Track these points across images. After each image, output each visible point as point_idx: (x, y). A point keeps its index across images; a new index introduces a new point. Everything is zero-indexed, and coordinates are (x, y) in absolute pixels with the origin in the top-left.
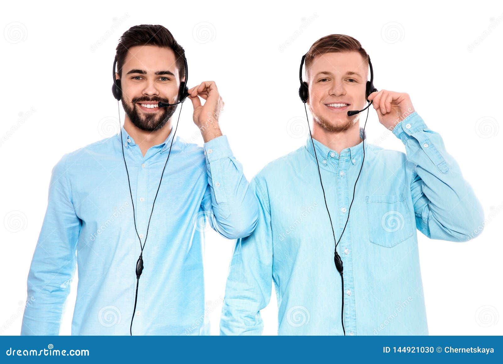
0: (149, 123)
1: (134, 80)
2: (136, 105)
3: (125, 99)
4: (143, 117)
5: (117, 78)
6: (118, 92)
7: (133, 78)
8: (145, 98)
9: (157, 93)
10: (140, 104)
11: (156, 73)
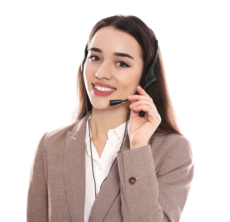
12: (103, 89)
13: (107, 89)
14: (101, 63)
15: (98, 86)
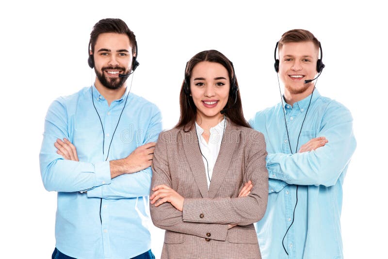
0: (113, 84)
1: (102, 55)
2: (104, 72)
3: (97, 68)
4: (109, 80)
5: (91, 54)
6: (92, 63)
7: (102, 54)
8: (111, 68)
9: (118, 64)
10: (107, 71)
11: (117, 51)
15: (208, 102)
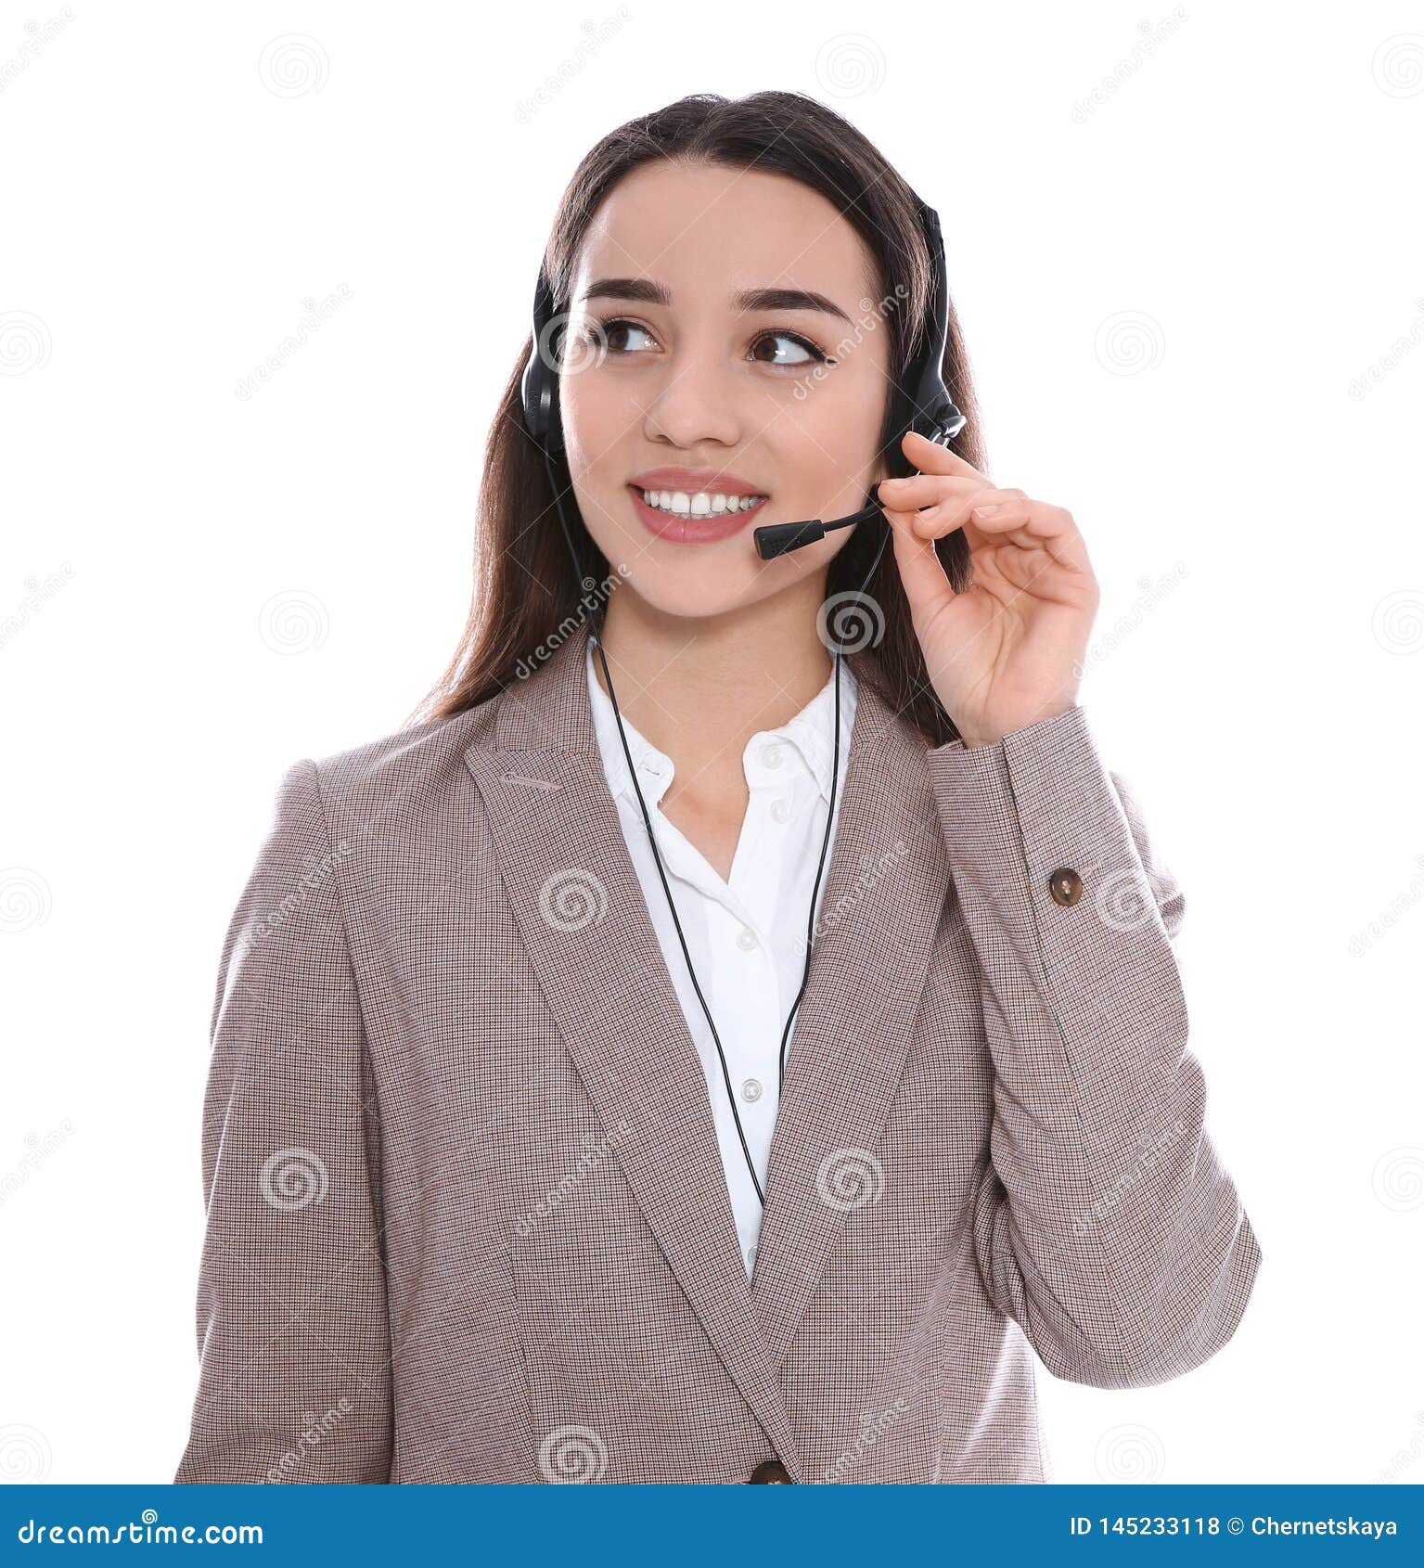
12: (702, 504)
13: (721, 503)
14: (673, 362)
15: (671, 490)
